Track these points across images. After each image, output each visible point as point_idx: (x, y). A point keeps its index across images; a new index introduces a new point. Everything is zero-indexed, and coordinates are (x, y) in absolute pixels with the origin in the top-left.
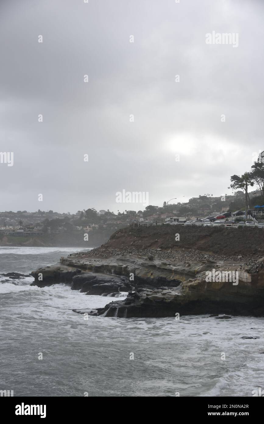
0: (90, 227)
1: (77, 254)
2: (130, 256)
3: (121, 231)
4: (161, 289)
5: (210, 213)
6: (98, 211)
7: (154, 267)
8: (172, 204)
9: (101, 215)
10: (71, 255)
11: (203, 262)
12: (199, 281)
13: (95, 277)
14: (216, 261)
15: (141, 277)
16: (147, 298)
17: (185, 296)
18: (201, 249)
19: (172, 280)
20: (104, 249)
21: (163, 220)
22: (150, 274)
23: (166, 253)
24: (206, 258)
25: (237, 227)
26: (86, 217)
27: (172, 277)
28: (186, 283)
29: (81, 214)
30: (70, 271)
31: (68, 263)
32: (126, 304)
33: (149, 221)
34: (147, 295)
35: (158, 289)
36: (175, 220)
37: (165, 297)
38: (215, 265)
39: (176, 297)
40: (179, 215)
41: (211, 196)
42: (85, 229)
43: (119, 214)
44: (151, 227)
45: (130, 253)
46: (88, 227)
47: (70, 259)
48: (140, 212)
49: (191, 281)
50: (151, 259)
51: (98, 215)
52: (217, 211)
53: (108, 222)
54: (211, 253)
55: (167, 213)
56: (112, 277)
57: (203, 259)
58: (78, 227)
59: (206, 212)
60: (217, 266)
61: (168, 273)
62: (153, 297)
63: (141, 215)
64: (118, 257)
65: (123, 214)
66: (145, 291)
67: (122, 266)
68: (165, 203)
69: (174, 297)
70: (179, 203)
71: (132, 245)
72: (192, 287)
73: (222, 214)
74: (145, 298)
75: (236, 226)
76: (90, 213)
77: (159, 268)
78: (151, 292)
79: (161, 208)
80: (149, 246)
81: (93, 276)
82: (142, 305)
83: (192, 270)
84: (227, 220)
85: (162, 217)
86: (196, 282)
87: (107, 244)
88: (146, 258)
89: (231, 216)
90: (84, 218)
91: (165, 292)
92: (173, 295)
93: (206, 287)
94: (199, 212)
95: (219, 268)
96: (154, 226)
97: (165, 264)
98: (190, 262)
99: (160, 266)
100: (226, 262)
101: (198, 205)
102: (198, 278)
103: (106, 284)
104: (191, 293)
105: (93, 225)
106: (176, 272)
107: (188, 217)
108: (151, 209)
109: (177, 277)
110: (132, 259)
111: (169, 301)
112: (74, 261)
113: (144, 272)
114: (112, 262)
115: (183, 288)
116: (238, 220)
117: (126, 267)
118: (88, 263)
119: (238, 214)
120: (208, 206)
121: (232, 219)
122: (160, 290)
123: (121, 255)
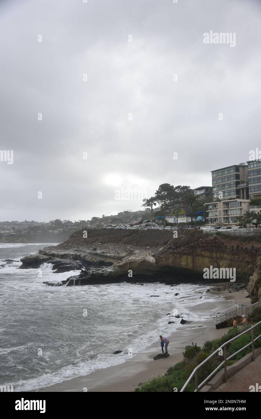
0: (57, 230)
1: (49, 247)
2: (82, 248)
3: (76, 233)
4: (101, 268)
5: (130, 221)
6: (62, 221)
7: (97, 254)
8: (108, 216)
9: (65, 223)
10: (45, 248)
11: (127, 251)
12: (124, 263)
13: (60, 261)
14: (134, 250)
15: (89, 261)
16: (93, 274)
17: (116, 272)
18: (125, 243)
19: (108, 263)
20: (66, 244)
21: (102, 226)
22: (94, 259)
23: (104, 246)
24: (128, 248)
25: (146, 230)
26: (54, 224)
27: (108, 260)
28: (116, 264)
29: (52, 223)
30: (45, 258)
31: (44, 253)
32: (79, 278)
33: (93, 227)
34: (93, 272)
35: (99, 268)
36: (109, 225)
37: (104, 272)
38: (134, 252)
40: (111, 223)
41: (131, 211)
42: (54, 232)
43: (76, 222)
44: (95, 230)
45: (82, 246)
46: (56, 230)
47: (45, 251)
48: (88, 221)
49: (119, 263)
50: (95, 249)
51: (62, 223)
52: (135, 220)
53: (68, 227)
54: (131, 246)
55: (104, 222)
56: (71, 261)
57: (127, 249)
58: (50, 231)
59: (128, 220)
60: (135, 253)
61: (105, 258)
62: (96, 273)
63: (89, 223)
64: (75, 249)
65: (78, 222)
66: (91, 269)
67: (77, 254)
68: (103, 215)
70: (112, 215)
71: (83, 241)
72: (120, 266)
73: (137, 222)
74: (91, 273)
75: (146, 229)
76: (58, 222)
77: (100, 255)
78: (95, 270)
79: (101, 219)
80: (94, 242)
82: (90, 278)
83: (120, 256)
84: (140, 225)
85: (102, 224)
86: (122, 263)
87: (68, 240)
88: (92, 249)
89: (143, 223)
90: (54, 225)
91: (103, 269)
92: (109, 272)
93: (128, 266)
94: (124, 221)
95: (136, 254)
96: (97, 230)
97: (104, 253)
98: (119, 251)
99: (101, 253)
100: (140, 250)
101: (123, 216)
102: (124, 261)
103: (67, 265)
104: (119, 270)
105: (59, 229)
106: (110, 257)
107: (117, 224)
108: (95, 219)
109: (111, 260)
110: (83, 249)
111: (106, 275)
112: (47, 252)
113: (91, 257)
114: (71, 252)
115: (114, 267)
116: (147, 226)
117: (80, 255)
118: (56, 253)
119: (147, 222)
120: (129, 217)
121: (143, 225)
122: (101, 269)
123: (76, 248)
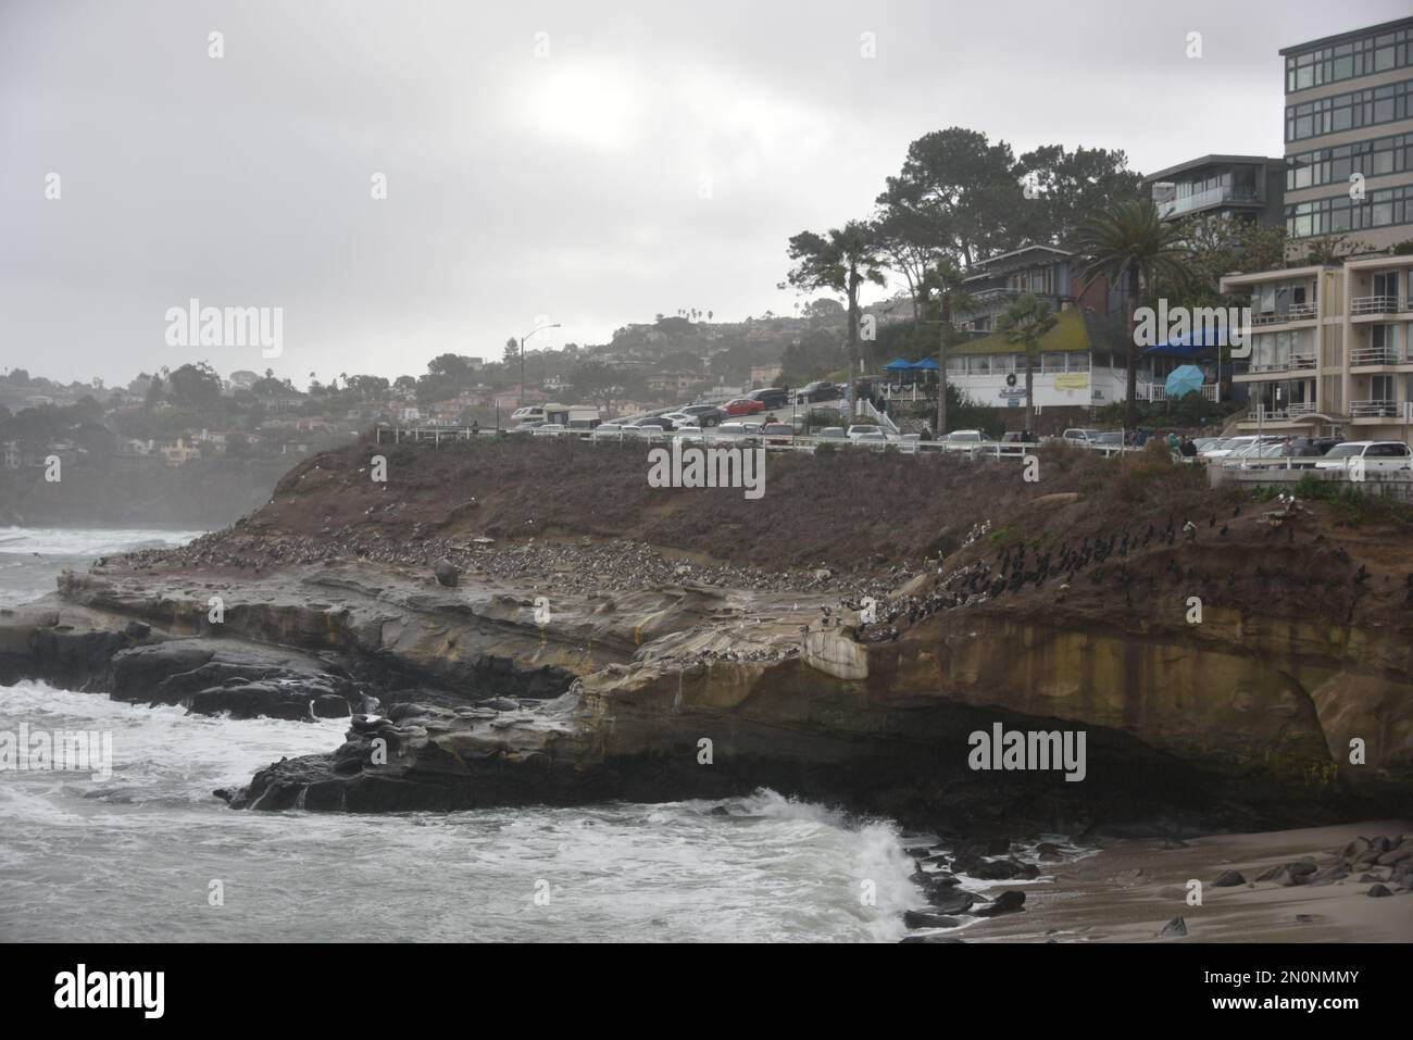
0: (188, 442)
1: (132, 556)
2: (361, 566)
3: (322, 460)
4: (490, 705)
5: (699, 390)
6: (225, 376)
7: (462, 613)
8: (541, 350)
9: (241, 394)
10: (104, 561)
11: (669, 596)
12: (653, 675)
13: (209, 657)
14: (721, 592)
15: (409, 657)
16: (431, 745)
17: (589, 737)
18: (659, 538)
19: (536, 672)
20: (249, 539)
21: (501, 416)
22: (446, 644)
23: (514, 557)
24: (679, 576)
25: (811, 449)
26: (170, 399)
27: (538, 657)
28: (596, 679)
29: (151, 387)
30: (101, 629)
31: (93, 594)
32: (339, 770)
33: (442, 420)
34: (432, 731)
35: (478, 706)
36: (552, 415)
37: (507, 738)
38: (720, 606)
39: (554, 740)
40: (568, 398)
41: (705, 319)
42: (167, 450)
43: (317, 389)
44: (449, 445)
45: (360, 553)
46: (180, 443)
47: (102, 579)
48: (405, 381)
49: (615, 674)
50: (450, 580)
51: (224, 393)
52: (733, 384)
53: (266, 424)
54: (702, 558)
55: (518, 388)
56: (282, 656)
57: (670, 582)
58: (137, 443)
59: (685, 383)
60: (728, 611)
61: (520, 638)
62: (456, 738)
63: (411, 396)
64: (309, 572)
65: (333, 389)
66: (423, 713)
67: (326, 611)
68: (512, 343)
69: (544, 739)
70: (573, 347)
71: (370, 521)
72: (619, 700)
73: (750, 396)
74: (420, 743)
75: (809, 445)
76: (192, 384)
77: (483, 619)
78: (447, 718)
79: (492, 368)
80: (440, 527)
81: (202, 652)
82: (410, 772)
83: (624, 626)
84: (771, 419)
85: (501, 402)
86: (636, 677)
87: (262, 514)
88: (428, 574)
89: (785, 401)
90: (166, 405)
91: (505, 717)
92: (542, 734)
93: (678, 699)
94: (658, 384)
95: (736, 618)
96: (464, 441)
97: (509, 603)
98: (616, 595)
99: (488, 609)
100: (763, 593)
101: (650, 353)
102: (647, 663)
103: (257, 685)
104: (617, 722)
105: (204, 435)
106: (552, 634)
107: (608, 405)
108: (451, 370)
109: (557, 658)
110: (368, 579)
111: (524, 755)
112: (119, 589)
113: (421, 634)
114: (284, 592)
115: (583, 704)
116: (815, 422)
117: (345, 614)
118: (178, 595)
119: (816, 396)
120: (694, 362)
121: (791, 414)
122: (486, 712)
123: (321, 563)
